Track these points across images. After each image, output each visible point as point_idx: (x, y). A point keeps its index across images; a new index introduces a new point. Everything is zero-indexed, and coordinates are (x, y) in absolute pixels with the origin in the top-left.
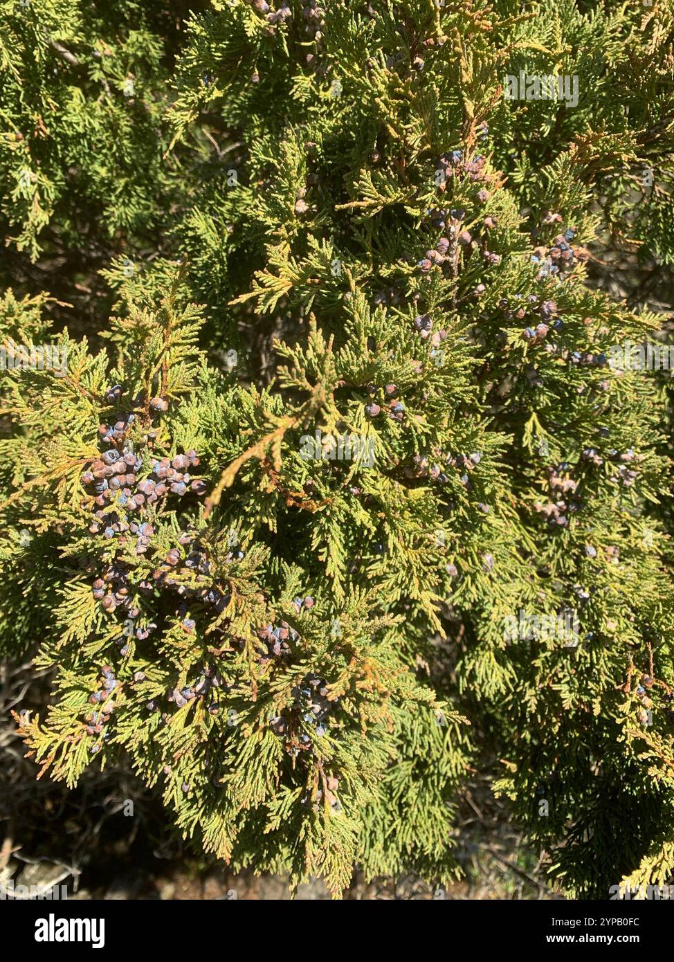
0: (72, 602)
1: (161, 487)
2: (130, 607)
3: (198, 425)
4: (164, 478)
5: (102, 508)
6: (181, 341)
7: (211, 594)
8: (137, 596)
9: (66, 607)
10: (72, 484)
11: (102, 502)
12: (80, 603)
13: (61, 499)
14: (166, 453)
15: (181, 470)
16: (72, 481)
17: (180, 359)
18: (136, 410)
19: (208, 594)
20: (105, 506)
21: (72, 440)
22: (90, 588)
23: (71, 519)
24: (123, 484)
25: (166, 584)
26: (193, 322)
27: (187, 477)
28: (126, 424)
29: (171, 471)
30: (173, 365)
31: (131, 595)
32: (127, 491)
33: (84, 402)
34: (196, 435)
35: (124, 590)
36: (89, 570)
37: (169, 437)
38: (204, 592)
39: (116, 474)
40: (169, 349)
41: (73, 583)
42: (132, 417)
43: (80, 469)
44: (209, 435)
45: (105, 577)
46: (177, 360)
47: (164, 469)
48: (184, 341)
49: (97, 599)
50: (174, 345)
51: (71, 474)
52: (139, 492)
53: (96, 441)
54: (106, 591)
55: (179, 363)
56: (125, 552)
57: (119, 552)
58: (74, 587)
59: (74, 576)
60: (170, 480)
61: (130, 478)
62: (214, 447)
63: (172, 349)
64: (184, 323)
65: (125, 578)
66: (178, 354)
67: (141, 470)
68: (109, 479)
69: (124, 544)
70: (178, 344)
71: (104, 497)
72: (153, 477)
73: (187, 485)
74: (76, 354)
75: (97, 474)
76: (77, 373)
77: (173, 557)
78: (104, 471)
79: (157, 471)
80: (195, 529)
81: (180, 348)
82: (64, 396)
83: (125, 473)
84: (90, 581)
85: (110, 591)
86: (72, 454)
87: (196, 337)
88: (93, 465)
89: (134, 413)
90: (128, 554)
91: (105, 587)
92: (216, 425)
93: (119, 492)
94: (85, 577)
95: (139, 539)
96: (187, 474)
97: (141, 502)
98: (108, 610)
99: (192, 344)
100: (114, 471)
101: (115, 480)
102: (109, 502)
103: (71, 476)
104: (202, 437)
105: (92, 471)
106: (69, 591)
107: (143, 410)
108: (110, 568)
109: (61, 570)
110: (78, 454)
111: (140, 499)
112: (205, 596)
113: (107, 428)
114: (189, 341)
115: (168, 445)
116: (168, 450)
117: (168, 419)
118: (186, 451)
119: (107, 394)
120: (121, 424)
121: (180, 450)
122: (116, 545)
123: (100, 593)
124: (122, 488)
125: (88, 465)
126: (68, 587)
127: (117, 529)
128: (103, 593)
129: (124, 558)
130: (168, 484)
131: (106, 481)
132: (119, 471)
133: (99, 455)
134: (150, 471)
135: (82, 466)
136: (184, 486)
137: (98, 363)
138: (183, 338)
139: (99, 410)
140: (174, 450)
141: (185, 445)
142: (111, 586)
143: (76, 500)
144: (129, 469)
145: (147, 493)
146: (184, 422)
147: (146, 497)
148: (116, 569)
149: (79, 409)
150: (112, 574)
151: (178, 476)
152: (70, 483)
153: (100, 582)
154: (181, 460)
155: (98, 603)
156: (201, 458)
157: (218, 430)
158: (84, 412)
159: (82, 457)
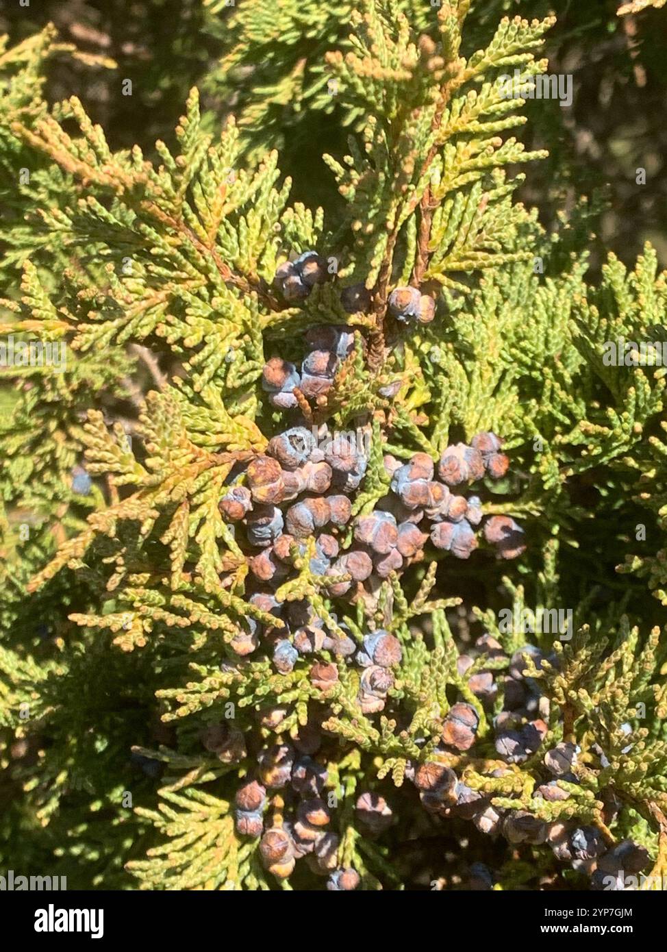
0: (180, 843)
1: (412, 534)
2: (332, 863)
3: (502, 365)
4: (422, 507)
5: (270, 587)
6: (475, 126)
7: (579, 837)
8: (352, 834)
9: (164, 857)
10: (203, 521)
11: (268, 571)
12: (200, 846)
13: (178, 557)
14: (423, 440)
15: (461, 489)
16: (202, 510)
17: (472, 176)
18: (354, 319)
19: (568, 835)
20: (278, 581)
21: (197, 399)
22: (224, 805)
23: (200, 613)
24: (321, 522)
25: (449, 802)
26: (510, 70)
27: (477, 508)
28: (333, 359)
29: (438, 489)
30: (451, 195)
31: (334, 830)
32: (329, 544)
33: (226, 299)
34: (496, 391)
35: (320, 816)
36: (226, 757)
37: (426, 397)
38: (557, 830)
39: (307, 494)
40: (440, 149)
41: (179, 792)
42: (346, 339)
43: (220, 479)
44: (529, 389)
45: (269, 778)
46: (462, 180)
47: (420, 482)
48: (485, 127)
49: (244, 838)
50: (455, 138)
51: (199, 491)
52: (358, 545)
53: (252, 404)
54: (268, 817)
55: (467, 189)
56: (337, 709)
57: (319, 710)
58: (183, 802)
59: (185, 772)
60: (434, 513)
61: (338, 505)
62: (547, 425)
63: (450, 150)
64: (492, 73)
65: (320, 782)
66: (467, 163)
67: (363, 486)
68: (286, 507)
69: (332, 687)
70: (468, 136)
71: (274, 558)
72: (393, 503)
73: (475, 528)
74: (211, 167)
75: (261, 493)
76: (211, 220)
77: (460, 727)
78: (279, 484)
79: (402, 487)
80: (502, 652)
81: (473, 147)
82: (179, 281)
83: (326, 493)
84: (226, 787)
85: (278, 818)
86: (200, 438)
87: (518, 111)
88: (251, 470)
89: (350, 329)
90: (343, 714)
91: (265, 804)
92: (549, 361)
93: (311, 543)
94: (211, 776)
95: (366, 674)
96: (475, 500)
97: (363, 573)
98: (275, 868)
99: (505, 134)
100: (302, 485)
101: (304, 512)
102: (288, 570)
103: (201, 497)
104: (510, 397)
105: (247, 483)
106: (171, 813)
107: (370, 320)
108: (283, 751)
109: (150, 754)
110: (213, 439)
111: (360, 564)
112: (558, 840)
113: (286, 369)
114: (498, 126)
115: (424, 420)
116: (428, 431)
117: (425, 348)
118: (470, 435)
119: (281, 278)
120: (320, 359)
121: (457, 434)
122: (306, 690)
123: (254, 821)
124: (317, 532)
125: (239, 467)
126: (167, 802)
127: (307, 647)
128: (260, 820)
129: (332, 725)
130: (426, 525)
131: (278, 512)
132: (313, 485)
133: (262, 444)
134: (383, 490)
135: (225, 470)
136: (469, 531)
137: (258, 193)
138: (483, 118)
139: (264, 320)
140: (442, 432)
141: (470, 418)
142: (279, 802)
143: (210, 560)
144: (337, 483)
145: (381, 549)
146: (465, 353)
147: (377, 557)
148: (296, 756)
149: (216, 316)
150: (287, 769)
151: (454, 503)
152: (196, 516)
153: (255, 792)
154: (461, 460)
155: (247, 849)
156: (510, 453)
157: (559, 378)
158: (226, 325)
159: (223, 448)
